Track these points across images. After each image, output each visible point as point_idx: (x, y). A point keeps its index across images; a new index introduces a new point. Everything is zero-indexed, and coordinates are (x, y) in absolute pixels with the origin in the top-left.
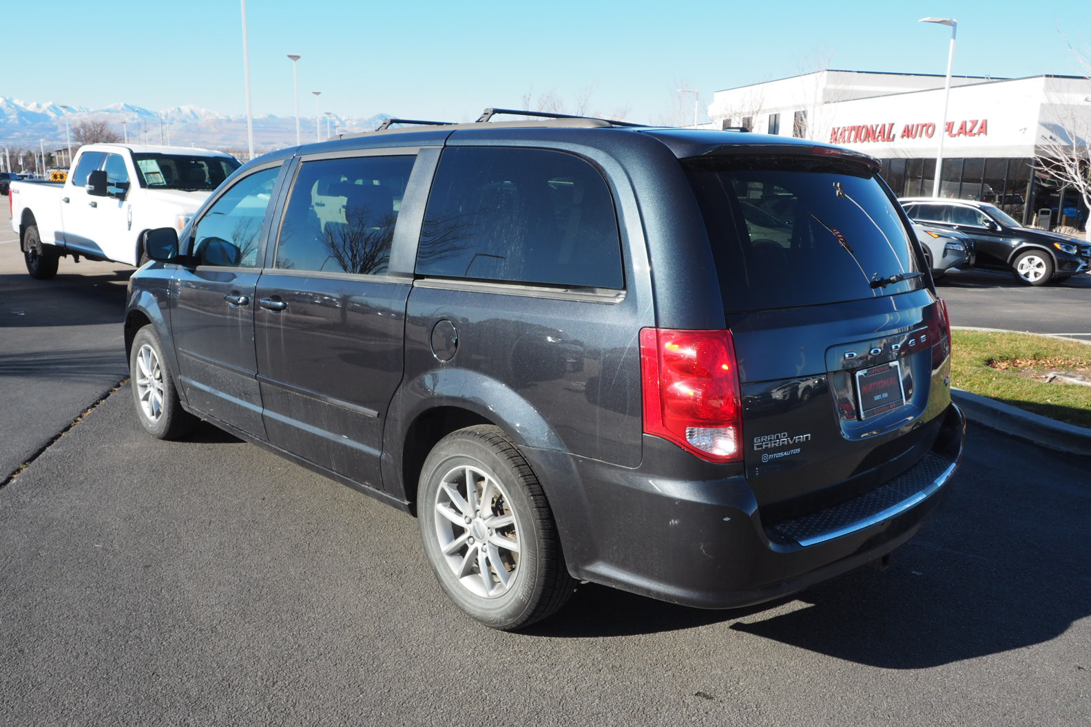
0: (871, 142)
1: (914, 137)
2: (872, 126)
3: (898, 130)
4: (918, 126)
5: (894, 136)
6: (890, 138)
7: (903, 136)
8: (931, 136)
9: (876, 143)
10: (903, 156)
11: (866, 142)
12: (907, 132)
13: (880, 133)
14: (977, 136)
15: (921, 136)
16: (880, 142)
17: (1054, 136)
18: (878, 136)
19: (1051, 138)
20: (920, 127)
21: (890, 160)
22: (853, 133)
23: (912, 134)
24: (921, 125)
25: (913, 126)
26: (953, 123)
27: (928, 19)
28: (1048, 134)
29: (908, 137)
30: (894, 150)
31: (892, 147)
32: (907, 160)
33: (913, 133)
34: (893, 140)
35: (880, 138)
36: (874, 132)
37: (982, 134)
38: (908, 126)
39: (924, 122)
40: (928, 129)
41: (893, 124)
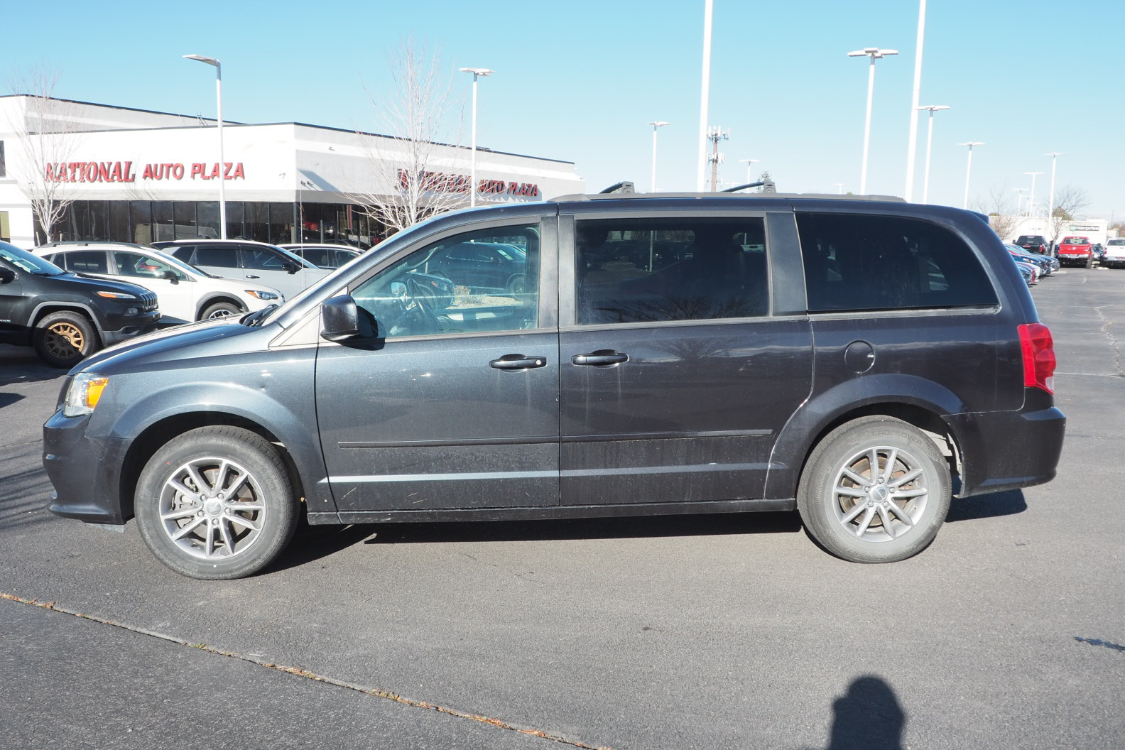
0: (104, 182)
1: (160, 178)
2: (103, 164)
3: (138, 170)
4: (162, 166)
5: (134, 176)
6: (129, 178)
7: (145, 177)
8: (181, 177)
9: (111, 183)
10: (147, 198)
11: (97, 182)
12: (150, 173)
13: (114, 172)
14: (233, 179)
15: (168, 177)
16: (116, 182)
17: (310, 182)
18: (113, 176)
19: (308, 183)
20: (165, 168)
21: (131, 202)
22: (78, 171)
23: (156, 174)
24: (166, 165)
25: (156, 166)
26: (205, 165)
27: (194, 56)
28: (306, 180)
29: (152, 178)
30: (135, 192)
31: (133, 188)
32: (152, 203)
33: (158, 174)
34: (133, 180)
35: (115, 178)
36: (107, 173)
37: (238, 178)
38: (150, 166)
39: (169, 162)
40: (174, 170)
41: (130, 163)
